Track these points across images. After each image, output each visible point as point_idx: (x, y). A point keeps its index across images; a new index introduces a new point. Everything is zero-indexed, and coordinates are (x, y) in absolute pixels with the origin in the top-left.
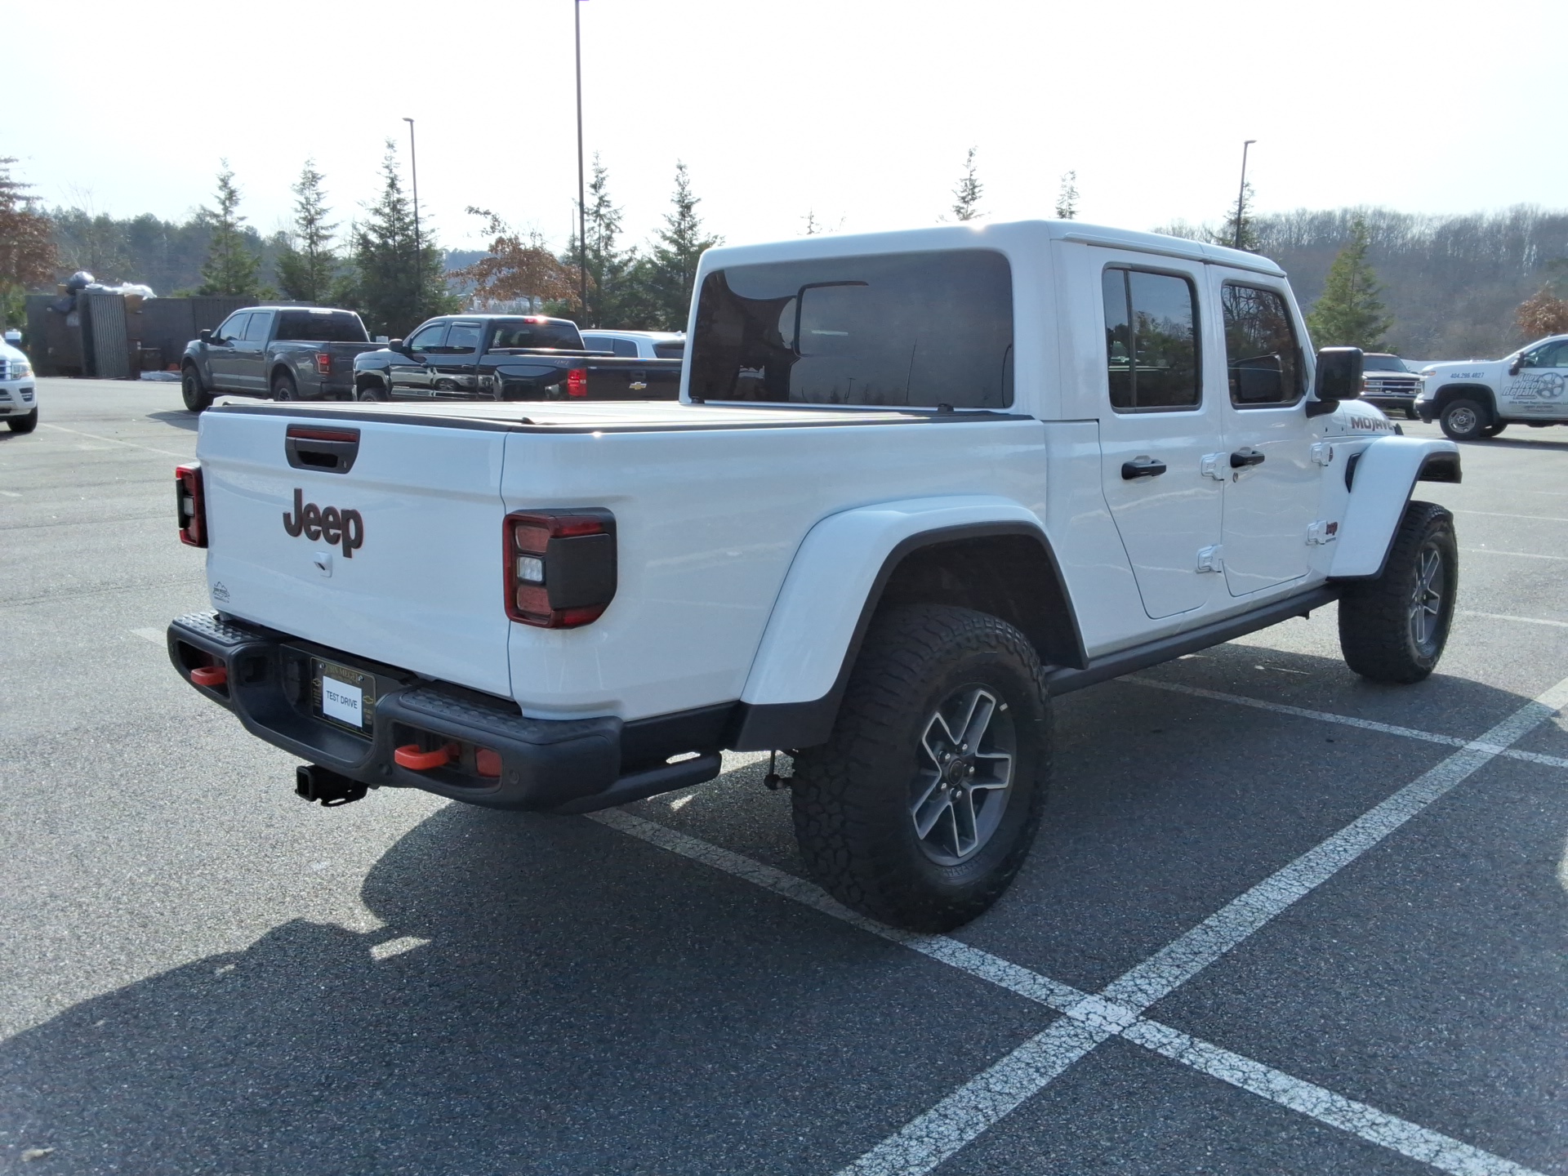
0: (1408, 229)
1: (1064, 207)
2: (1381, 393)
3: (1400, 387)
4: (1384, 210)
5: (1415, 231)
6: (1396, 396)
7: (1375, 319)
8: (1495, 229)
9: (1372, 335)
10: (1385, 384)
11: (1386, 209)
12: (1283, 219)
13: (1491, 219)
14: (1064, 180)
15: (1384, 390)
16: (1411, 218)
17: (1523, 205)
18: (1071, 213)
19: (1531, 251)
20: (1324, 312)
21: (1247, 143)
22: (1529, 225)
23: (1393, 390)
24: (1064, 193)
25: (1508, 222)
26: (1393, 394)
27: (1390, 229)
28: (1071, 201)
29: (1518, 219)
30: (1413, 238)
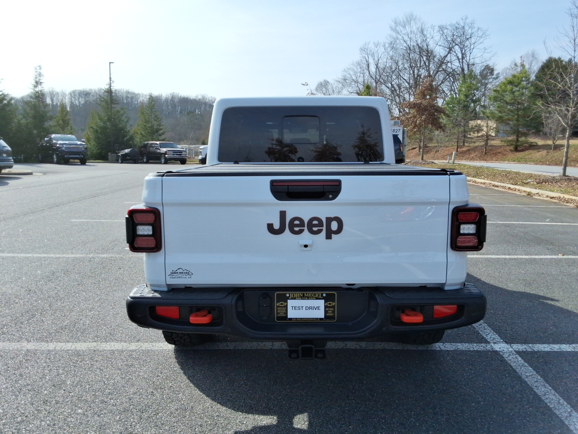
0: (139, 98)
1: (37, 80)
2: (173, 156)
3: (178, 153)
4: (129, 91)
5: (141, 99)
6: (178, 156)
7: (161, 129)
8: (167, 100)
9: (160, 135)
10: (173, 152)
11: (130, 91)
12: (93, 91)
13: (165, 97)
14: (36, 69)
15: (174, 154)
16: (139, 94)
17: (174, 93)
18: (41, 83)
19: (179, 109)
20: (143, 127)
21: (110, 63)
22: (176, 100)
23: (177, 154)
24: (36, 74)
25: (170, 98)
26: (177, 156)
27: (132, 98)
28: (40, 78)
29: (173, 98)
30: (140, 102)
